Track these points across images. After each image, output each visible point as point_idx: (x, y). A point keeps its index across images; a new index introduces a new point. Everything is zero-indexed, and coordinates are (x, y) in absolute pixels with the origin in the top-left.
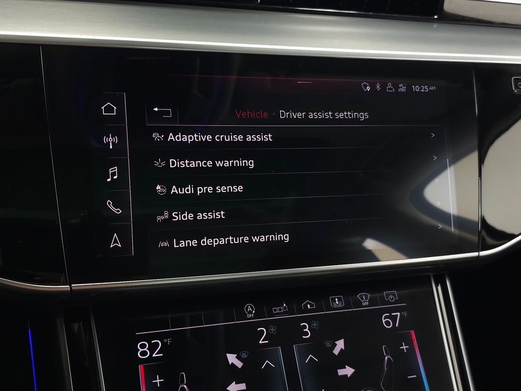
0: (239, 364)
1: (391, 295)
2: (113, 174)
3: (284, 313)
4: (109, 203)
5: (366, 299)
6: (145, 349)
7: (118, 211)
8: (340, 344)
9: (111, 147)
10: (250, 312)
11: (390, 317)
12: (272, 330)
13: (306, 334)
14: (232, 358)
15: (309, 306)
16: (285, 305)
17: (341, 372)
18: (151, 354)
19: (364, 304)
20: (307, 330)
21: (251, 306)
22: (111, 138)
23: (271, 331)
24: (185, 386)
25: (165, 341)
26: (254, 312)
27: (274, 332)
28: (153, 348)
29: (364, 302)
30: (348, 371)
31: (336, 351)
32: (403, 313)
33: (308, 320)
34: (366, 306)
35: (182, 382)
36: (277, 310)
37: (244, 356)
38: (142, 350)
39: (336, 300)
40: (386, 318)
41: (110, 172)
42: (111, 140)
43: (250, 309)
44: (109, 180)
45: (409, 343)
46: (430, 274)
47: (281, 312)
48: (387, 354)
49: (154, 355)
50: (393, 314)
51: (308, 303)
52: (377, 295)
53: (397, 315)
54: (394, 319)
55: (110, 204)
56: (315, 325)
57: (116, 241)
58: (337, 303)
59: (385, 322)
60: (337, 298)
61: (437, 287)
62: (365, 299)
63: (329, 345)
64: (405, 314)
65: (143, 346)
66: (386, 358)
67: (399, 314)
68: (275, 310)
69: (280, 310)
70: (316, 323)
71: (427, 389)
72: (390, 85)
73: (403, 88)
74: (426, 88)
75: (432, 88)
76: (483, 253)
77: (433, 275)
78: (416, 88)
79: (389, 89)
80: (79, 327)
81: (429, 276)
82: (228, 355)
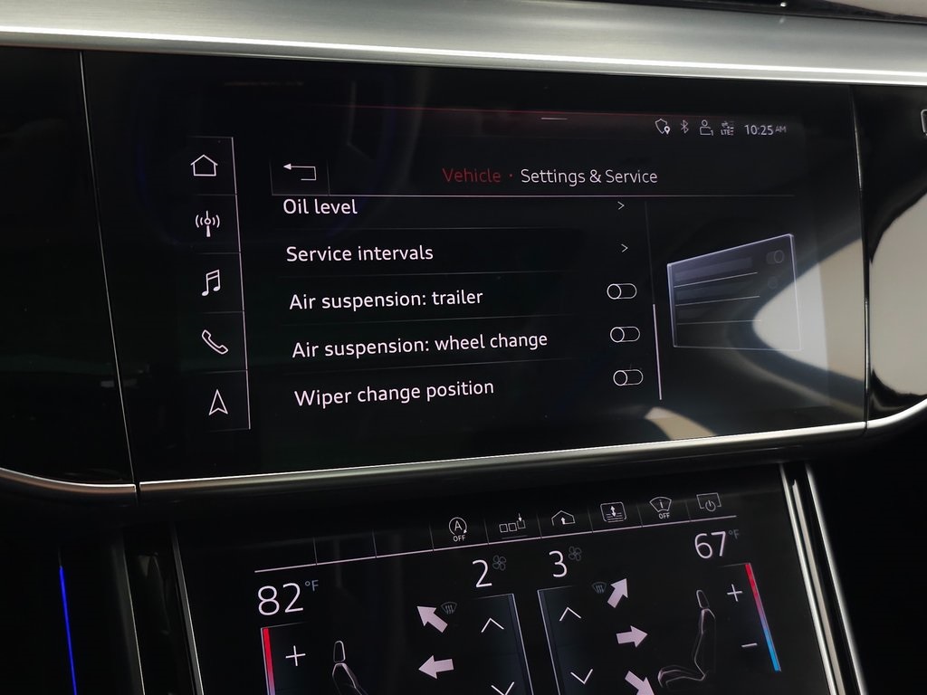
0: (441, 625)
1: (710, 502)
2: (213, 283)
3: (520, 533)
4: (206, 336)
5: (666, 507)
6: (272, 600)
7: (222, 350)
8: (621, 589)
9: (208, 235)
10: (459, 532)
11: (709, 539)
12: (499, 563)
13: (560, 570)
14: (427, 615)
15: (563, 520)
16: (520, 519)
17: (623, 638)
18: (283, 607)
19: (662, 516)
20: (560, 563)
21: (460, 521)
22: (207, 218)
23: (497, 566)
24: (344, 665)
25: (307, 584)
26: (465, 531)
27: (502, 566)
28: (285, 597)
29: (662, 512)
30: (636, 636)
31: (614, 601)
32: (731, 533)
33: (562, 545)
34: (666, 520)
35: (339, 658)
36: (508, 527)
37: (450, 610)
38: (266, 599)
39: (613, 509)
40: (701, 540)
41: (207, 280)
42: (208, 221)
43: (458, 526)
44: (205, 294)
45: (743, 584)
46: (780, 462)
47: (513, 530)
48: (705, 606)
49: (287, 611)
50: (713, 534)
51: (562, 515)
52: (685, 501)
53: (722, 535)
54: (715, 542)
56: (575, 554)
57: (218, 404)
58: (614, 514)
59: (700, 548)
60: (614, 506)
61: (790, 485)
62: (663, 509)
63: (600, 589)
64: (735, 533)
65: (267, 594)
66: (703, 612)
67: (724, 533)
68: (504, 528)
69: (513, 527)
70: (578, 551)
71: (777, 667)
72: (705, 124)
73: (728, 129)
74: (768, 130)
75: (780, 129)
76: (874, 423)
77: (784, 464)
78: (752, 129)
79: (705, 131)
80: (151, 564)
81: (778, 465)
82: (419, 607)
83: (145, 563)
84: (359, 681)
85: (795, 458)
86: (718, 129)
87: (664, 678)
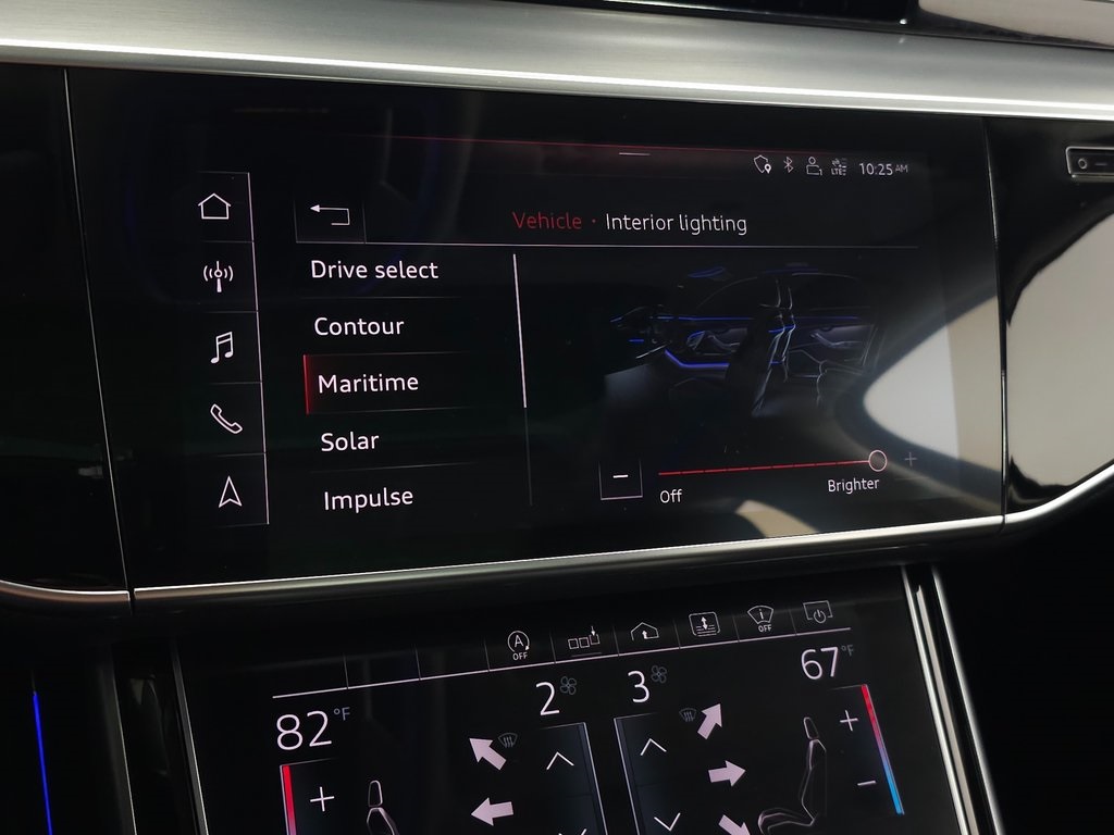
0: (498, 761)
1: (819, 611)
2: (225, 348)
3: (593, 650)
5: (767, 618)
6: (293, 731)
7: (235, 428)
8: (713, 716)
9: (219, 290)
10: (520, 649)
11: (818, 656)
12: (568, 686)
13: (641, 694)
14: (482, 749)
15: (644, 633)
16: (593, 633)
17: (716, 775)
18: (307, 740)
19: (762, 629)
20: (641, 685)
21: (521, 635)
22: (218, 270)
23: (565, 689)
24: (381, 810)
25: (336, 712)
26: (527, 648)
27: (572, 690)
28: (309, 728)
29: (762, 624)
30: (732, 773)
31: (705, 731)
32: (844, 648)
33: (644, 664)
34: (767, 634)
35: (375, 802)
36: (577, 642)
37: (508, 742)
38: (287, 731)
39: (704, 620)
40: (808, 657)
41: (218, 344)
42: (218, 273)
43: (519, 641)
44: (215, 360)
45: (859, 710)
46: (902, 564)
47: (585, 646)
48: (813, 736)
49: (312, 744)
50: (823, 650)
51: (643, 628)
52: (790, 611)
53: (833, 652)
54: (826, 660)
55: (216, 412)
56: (659, 674)
57: (230, 494)
58: (705, 626)
59: (807, 667)
60: (705, 617)
61: (914, 591)
62: (763, 620)
63: (689, 717)
64: (849, 649)
65: (288, 724)
66: (811, 744)
67: (835, 649)
68: (574, 644)
69: (584, 643)
70: (662, 671)
71: (899, 809)
72: (812, 162)
73: (839, 168)
74: (887, 169)
75: (901, 168)
76: (1012, 518)
77: (907, 567)
78: (868, 168)
79: (812, 169)
80: (146, 689)
81: (899, 568)
82: (471, 740)
83: (138, 688)
84: (399, 829)
85: (920, 559)
86: (827, 168)
87: (766, 823)
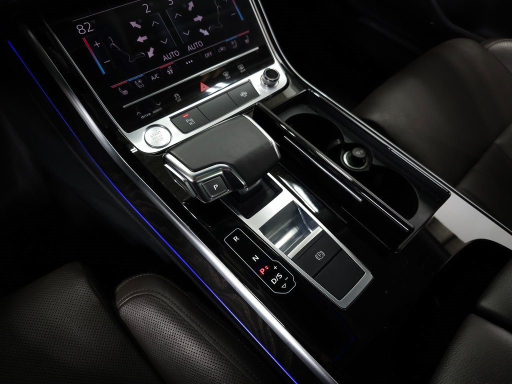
0: (139, 27)
6: (82, 29)
8: (191, 5)
13: (171, 2)
14: (134, 24)
17: (196, 19)
18: (87, 31)
23: (151, 5)
24: (114, 44)
25: (91, 22)
28: (86, 27)
30: (199, 18)
31: (190, 9)
35: (111, 42)
37: (140, 21)
48: (218, 5)
63: (185, 6)
65: (80, 27)
66: (218, 7)
71: (242, 19)
82: (131, 23)
84: (120, 48)
87: (211, 28)
